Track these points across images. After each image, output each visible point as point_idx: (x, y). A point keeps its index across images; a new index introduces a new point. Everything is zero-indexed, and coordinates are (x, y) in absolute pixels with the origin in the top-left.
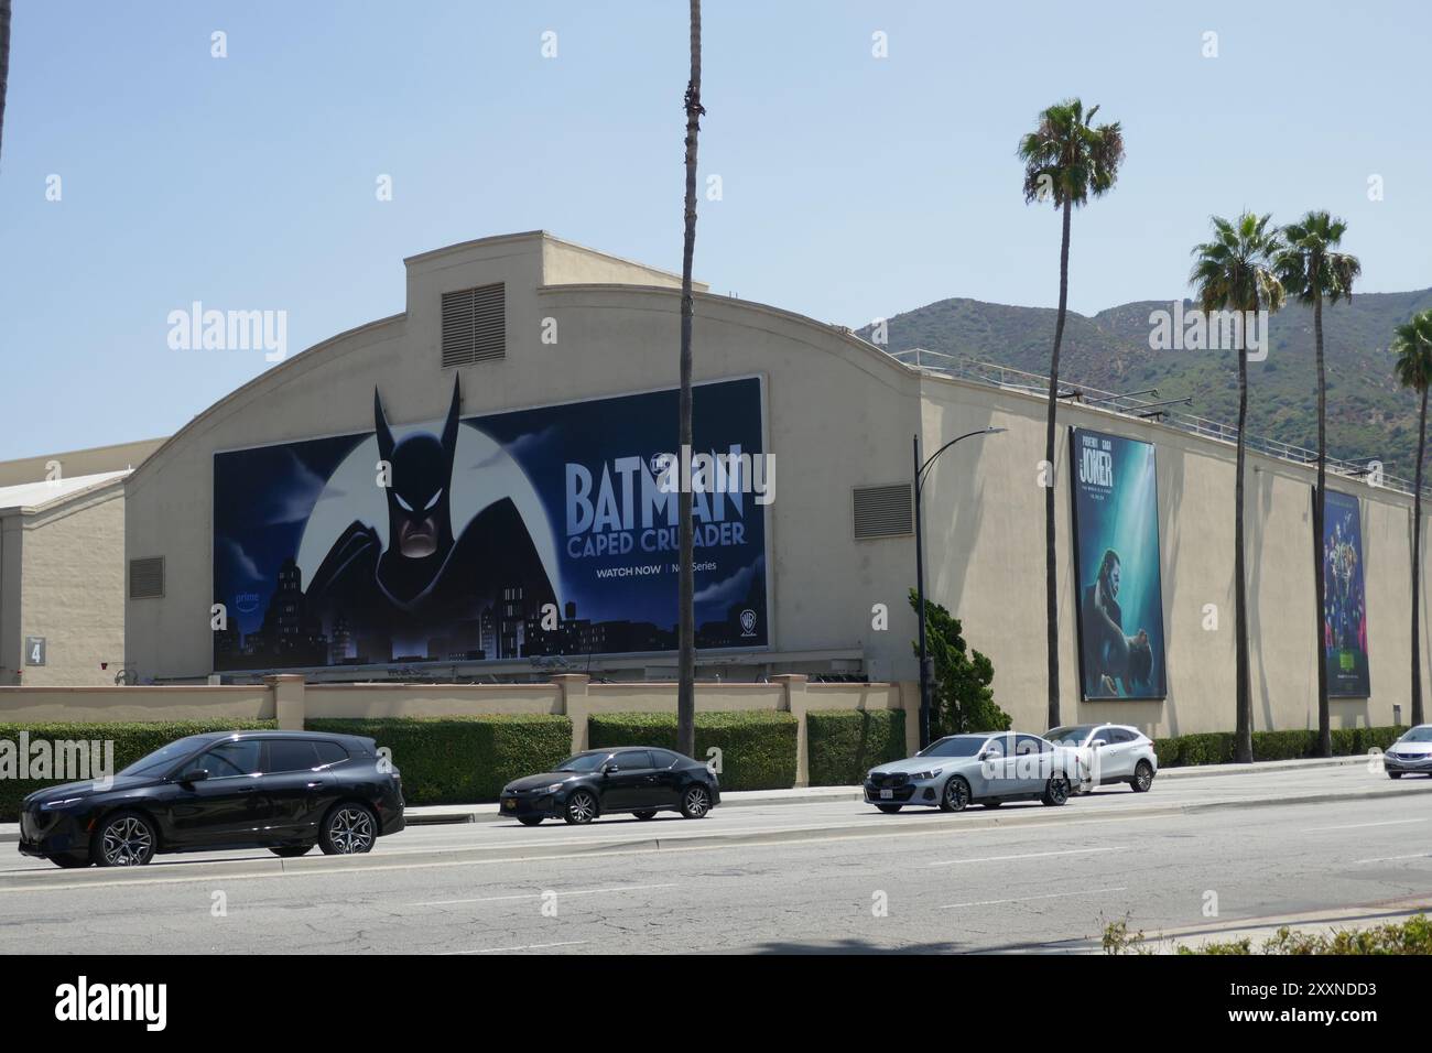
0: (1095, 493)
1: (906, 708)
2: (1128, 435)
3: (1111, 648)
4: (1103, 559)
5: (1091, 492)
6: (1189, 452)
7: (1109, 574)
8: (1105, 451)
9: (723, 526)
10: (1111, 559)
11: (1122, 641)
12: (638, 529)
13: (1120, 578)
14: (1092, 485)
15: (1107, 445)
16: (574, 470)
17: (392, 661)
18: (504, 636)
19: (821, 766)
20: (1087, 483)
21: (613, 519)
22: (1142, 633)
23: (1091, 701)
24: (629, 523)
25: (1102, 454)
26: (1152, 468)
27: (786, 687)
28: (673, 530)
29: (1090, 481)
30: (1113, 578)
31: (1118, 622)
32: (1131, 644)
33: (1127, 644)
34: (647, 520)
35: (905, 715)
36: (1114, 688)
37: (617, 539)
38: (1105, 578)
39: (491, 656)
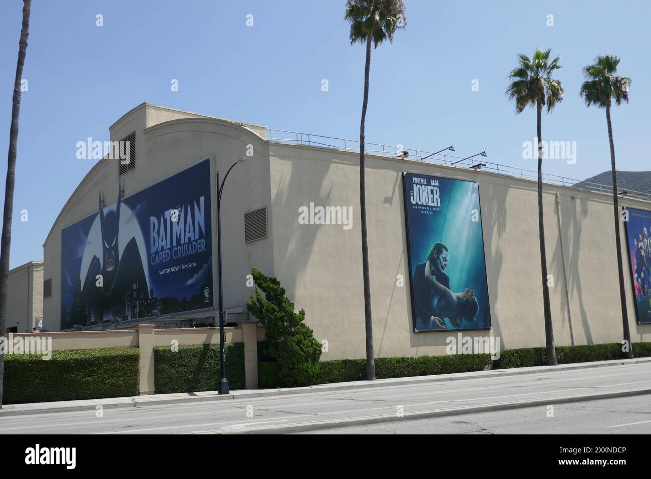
0: (424, 210)
1: (245, 341)
2: (455, 177)
3: (439, 300)
4: (432, 248)
5: (420, 209)
6: (512, 187)
7: (438, 258)
8: (434, 186)
9: (199, 241)
10: (439, 248)
11: (450, 296)
12: (172, 247)
13: (448, 259)
14: (422, 205)
15: (435, 183)
16: (153, 220)
17: (104, 323)
18: (133, 307)
19: (162, 381)
20: (417, 204)
21: (164, 244)
22: (468, 291)
23: (420, 332)
24: (169, 246)
25: (430, 188)
26: (475, 195)
27: (137, 331)
28: (182, 246)
29: (420, 203)
30: (442, 260)
31: (447, 284)
32: (458, 298)
33: (455, 298)
34: (175, 244)
35: (244, 346)
36: (443, 324)
37: (165, 254)
38: (434, 260)
39: (129, 319)
